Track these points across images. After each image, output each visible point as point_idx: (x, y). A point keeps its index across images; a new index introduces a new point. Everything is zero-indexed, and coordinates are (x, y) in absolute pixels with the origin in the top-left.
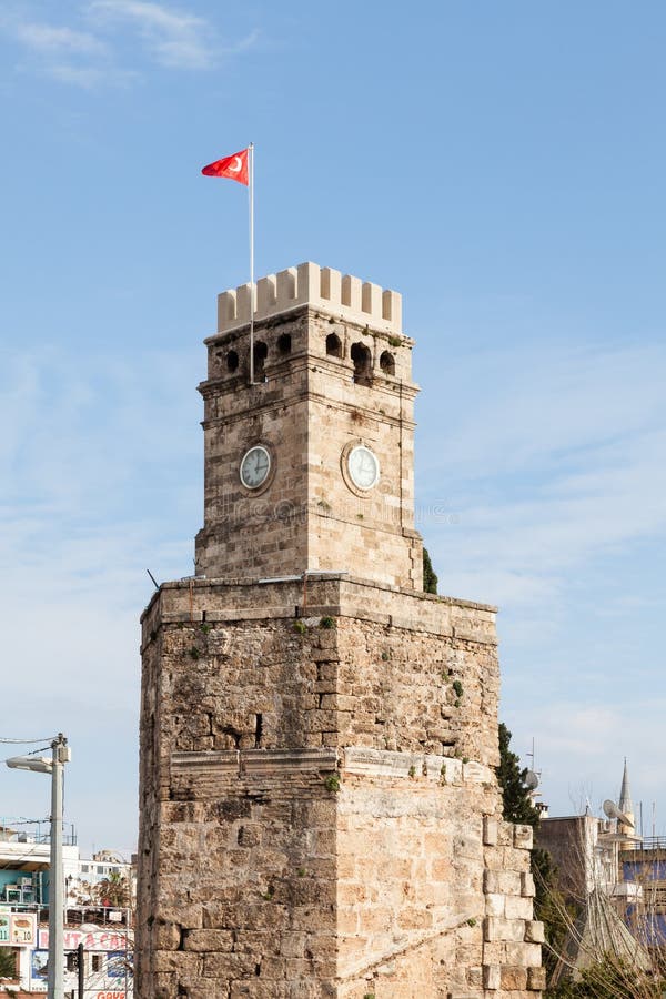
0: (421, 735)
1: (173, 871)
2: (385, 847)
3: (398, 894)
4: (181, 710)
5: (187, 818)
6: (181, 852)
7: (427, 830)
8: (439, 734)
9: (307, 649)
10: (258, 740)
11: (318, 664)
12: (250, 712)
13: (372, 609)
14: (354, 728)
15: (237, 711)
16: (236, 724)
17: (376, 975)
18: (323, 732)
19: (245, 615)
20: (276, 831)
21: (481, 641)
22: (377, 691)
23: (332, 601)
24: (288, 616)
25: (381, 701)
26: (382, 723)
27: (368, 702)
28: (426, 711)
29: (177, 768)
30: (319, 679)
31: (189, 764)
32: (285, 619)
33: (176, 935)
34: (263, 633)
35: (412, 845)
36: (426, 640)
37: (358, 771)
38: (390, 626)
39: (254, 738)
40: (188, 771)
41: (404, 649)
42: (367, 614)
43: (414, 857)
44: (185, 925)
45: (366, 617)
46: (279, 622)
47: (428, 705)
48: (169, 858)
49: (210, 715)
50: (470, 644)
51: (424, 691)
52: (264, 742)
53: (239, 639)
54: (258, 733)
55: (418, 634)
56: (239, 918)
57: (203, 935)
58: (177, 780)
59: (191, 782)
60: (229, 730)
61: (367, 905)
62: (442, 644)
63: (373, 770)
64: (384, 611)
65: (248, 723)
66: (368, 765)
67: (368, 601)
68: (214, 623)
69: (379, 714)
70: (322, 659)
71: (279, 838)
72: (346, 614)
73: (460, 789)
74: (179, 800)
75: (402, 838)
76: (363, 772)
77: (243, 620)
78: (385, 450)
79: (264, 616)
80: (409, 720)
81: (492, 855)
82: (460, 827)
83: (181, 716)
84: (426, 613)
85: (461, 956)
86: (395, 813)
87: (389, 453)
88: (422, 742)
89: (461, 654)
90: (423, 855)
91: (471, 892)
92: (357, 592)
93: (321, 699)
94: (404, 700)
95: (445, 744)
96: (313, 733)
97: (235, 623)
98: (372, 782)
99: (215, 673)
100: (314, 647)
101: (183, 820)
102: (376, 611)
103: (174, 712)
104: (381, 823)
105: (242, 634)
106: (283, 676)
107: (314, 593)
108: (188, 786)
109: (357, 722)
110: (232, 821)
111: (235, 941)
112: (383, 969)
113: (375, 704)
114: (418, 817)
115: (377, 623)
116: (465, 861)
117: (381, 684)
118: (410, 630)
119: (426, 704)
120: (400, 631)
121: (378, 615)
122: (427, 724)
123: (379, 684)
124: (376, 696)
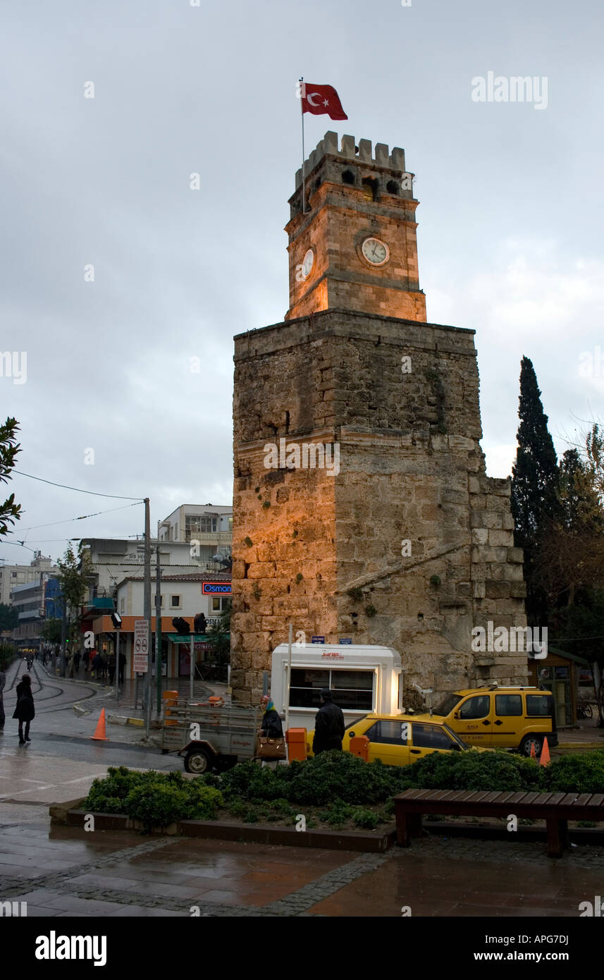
0: (409, 416)
1: (240, 524)
2: (378, 496)
3: (391, 530)
4: (244, 416)
5: (248, 487)
6: (245, 511)
7: (417, 484)
8: (426, 416)
9: (314, 362)
10: (287, 428)
11: (322, 371)
12: (283, 411)
13: (364, 331)
14: (348, 412)
15: (274, 411)
16: (274, 421)
17: (372, 589)
18: (325, 417)
19: (279, 347)
20: (298, 490)
21: (460, 352)
22: (368, 386)
23: (330, 327)
24: (303, 342)
25: (373, 394)
26: (375, 409)
27: (361, 394)
28: (413, 399)
29: (242, 455)
30: (322, 381)
31: (248, 451)
32: (301, 345)
33: (241, 568)
34: (289, 357)
35: (403, 494)
36: (413, 352)
37: (353, 443)
38: (379, 342)
39: (285, 428)
40: (248, 455)
41: (394, 359)
42: (359, 334)
43: (406, 503)
44: (247, 561)
45: (357, 337)
46: (299, 347)
47: (416, 396)
48: (237, 515)
49: (259, 416)
50: (452, 355)
51: (412, 386)
52: (290, 430)
53: (276, 363)
54: (287, 424)
55: (405, 348)
56: (277, 553)
57: (258, 566)
58: (242, 462)
59: (249, 463)
60: (271, 425)
61: (363, 538)
62: (427, 355)
63: (366, 442)
64: (374, 332)
65: (281, 418)
66: (361, 438)
67: (360, 326)
68: (262, 355)
69: (372, 403)
70: (323, 367)
71: (299, 494)
72: (339, 334)
73: (446, 455)
74: (244, 476)
75: (394, 489)
76: (358, 443)
77: (277, 351)
78: (393, 240)
79: (289, 346)
80: (399, 406)
81: (475, 501)
82: (446, 481)
83: (243, 420)
84: (412, 334)
85: (452, 574)
86: (386, 472)
87: (396, 242)
88: (412, 422)
89: (445, 362)
90: (413, 501)
91: (459, 528)
92: (349, 320)
93: (324, 394)
94: (394, 393)
95: (432, 423)
96: (320, 419)
97: (273, 353)
98: (365, 450)
99: (261, 387)
100: (319, 360)
101: (245, 489)
102: (368, 333)
103: (240, 418)
104: (375, 479)
105: (278, 360)
106: (300, 384)
107: (319, 324)
108: (248, 465)
109: (351, 408)
110: (273, 487)
111: (276, 569)
112: (380, 585)
113: (368, 396)
114: (408, 474)
115: (368, 341)
116: (452, 506)
117: (373, 382)
118: (398, 345)
119: (414, 395)
120: (388, 346)
121: (368, 335)
122: (415, 409)
123: (371, 382)
124: (368, 391)
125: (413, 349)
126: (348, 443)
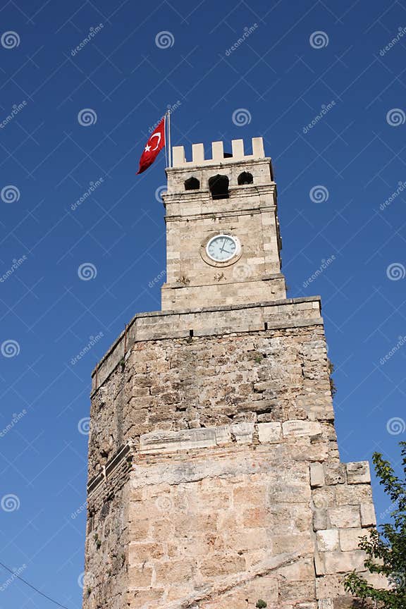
0: (228, 410)
2: (184, 508)
3: (201, 546)
7: (237, 486)
8: (251, 406)
9: (126, 376)
11: (129, 382)
12: (109, 436)
14: (150, 419)
15: (105, 438)
16: (105, 449)
18: (128, 430)
19: (111, 371)
21: (299, 325)
22: (176, 387)
23: (135, 334)
24: (122, 358)
25: (182, 394)
26: (184, 409)
27: (166, 397)
28: (234, 390)
30: (129, 392)
32: (121, 361)
34: (116, 377)
35: (217, 501)
36: (235, 339)
37: (155, 451)
38: (190, 338)
41: (209, 351)
42: (166, 334)
43: (221, 511)
45: (163, 337)
46: (120, 365)
47: (236, 386)
49: (98, 448)
50: (288, 330)
51: (233, 376)
53: (109, 388)
55: (224, 336)
59: (94, 501)
61: (165, 559)
62: (253, 337)
63: (171, 447)
64: (184, 328)
66: (163, 445)
67: (168, 325)
68: (103, 384)
69: (180, 404)
70: (129, 378)
73: (279, 446)
75: (205, 497)
76: (160, 451)
77: (110, 374)
79: (115, 366)
80: (213, 401)
81: (320, 496)
82: (278, 477)
85: (287, 593)
86: (195, 478)
87: (250, 232)
88: (231, 417)
89: (278, 340)
90: (232, 507)
91: (296, 532)
92: (156, 322)
93: (129, 406)
94: (208, 388)
95: (259, 413)
96: (126, 433)
97: (108, 379)
98: (169, 457)
99: (101, 417)
100: (128, 371)
102: (177, 330)
104: (180, 488)
105: (110, 384)
106: (119, 403)
109: (154, 414)
110: (104, 521)
113: (175, 397)
114: (224, 476)
115: (176, 339)
116: (285, 506)
117: (182, 381)
118: (214, 335)
119: (233, 385)
120: (203, 338)
121: (177, 332)
122: (236, 401)
123: (179, 381)
124: (176, 391)
125: (235, 335)
126: (149, 452)
